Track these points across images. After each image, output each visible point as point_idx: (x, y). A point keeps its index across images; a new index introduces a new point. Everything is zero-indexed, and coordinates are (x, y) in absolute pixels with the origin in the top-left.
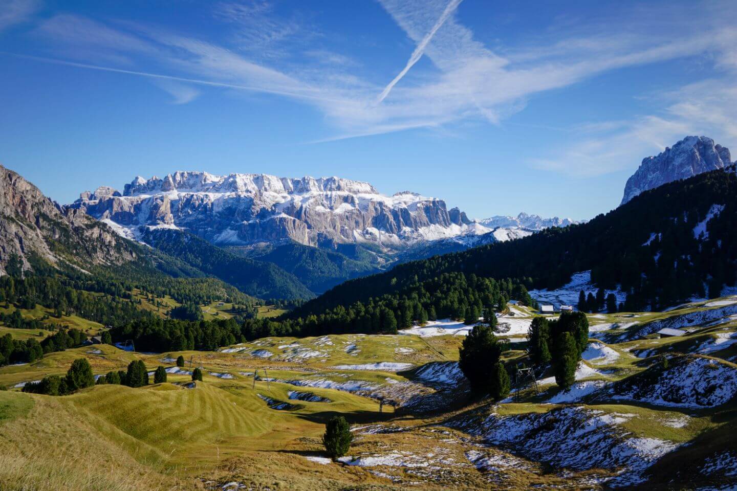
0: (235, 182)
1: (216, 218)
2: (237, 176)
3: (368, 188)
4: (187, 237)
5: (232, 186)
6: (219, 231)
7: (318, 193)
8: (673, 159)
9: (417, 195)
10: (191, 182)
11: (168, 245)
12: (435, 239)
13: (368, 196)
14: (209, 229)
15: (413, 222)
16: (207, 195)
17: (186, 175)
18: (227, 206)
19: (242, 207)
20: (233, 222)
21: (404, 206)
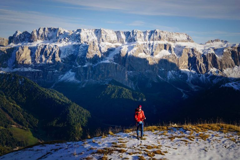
0: (79, 35)
2: (82, 30)
3: (185, 38)
4: (21, 80)
5: (77, 37)
6: (64, 72)
7: (143, 43)
9: (226, 42)
10: (50, 35)
11: (7, 86)
12: (236, 77)
13: (183, 44)
14: (56, 71)
15: (219, 64)
16: (56, 46)
17: (46, 30)
18: (70, 54)
19: (80, 55)
20: (73, 66)
21: (212, 51)
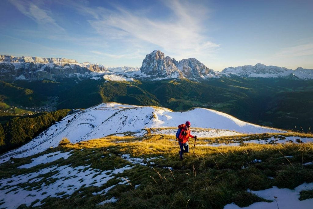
1: (16, 71)
2: (25, 57)
3: (74, 61)
5: (23, 60)
6: (18, 76)
8: (152, 55)
9: (90, 63)
10: (6, 59)
13: (74, 64)
14: (14, 75)
17: (3, 56)
18: (20, 67)
19: (26, 68)
20: (23, 73)
21: (85, 66)
